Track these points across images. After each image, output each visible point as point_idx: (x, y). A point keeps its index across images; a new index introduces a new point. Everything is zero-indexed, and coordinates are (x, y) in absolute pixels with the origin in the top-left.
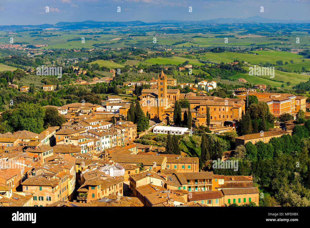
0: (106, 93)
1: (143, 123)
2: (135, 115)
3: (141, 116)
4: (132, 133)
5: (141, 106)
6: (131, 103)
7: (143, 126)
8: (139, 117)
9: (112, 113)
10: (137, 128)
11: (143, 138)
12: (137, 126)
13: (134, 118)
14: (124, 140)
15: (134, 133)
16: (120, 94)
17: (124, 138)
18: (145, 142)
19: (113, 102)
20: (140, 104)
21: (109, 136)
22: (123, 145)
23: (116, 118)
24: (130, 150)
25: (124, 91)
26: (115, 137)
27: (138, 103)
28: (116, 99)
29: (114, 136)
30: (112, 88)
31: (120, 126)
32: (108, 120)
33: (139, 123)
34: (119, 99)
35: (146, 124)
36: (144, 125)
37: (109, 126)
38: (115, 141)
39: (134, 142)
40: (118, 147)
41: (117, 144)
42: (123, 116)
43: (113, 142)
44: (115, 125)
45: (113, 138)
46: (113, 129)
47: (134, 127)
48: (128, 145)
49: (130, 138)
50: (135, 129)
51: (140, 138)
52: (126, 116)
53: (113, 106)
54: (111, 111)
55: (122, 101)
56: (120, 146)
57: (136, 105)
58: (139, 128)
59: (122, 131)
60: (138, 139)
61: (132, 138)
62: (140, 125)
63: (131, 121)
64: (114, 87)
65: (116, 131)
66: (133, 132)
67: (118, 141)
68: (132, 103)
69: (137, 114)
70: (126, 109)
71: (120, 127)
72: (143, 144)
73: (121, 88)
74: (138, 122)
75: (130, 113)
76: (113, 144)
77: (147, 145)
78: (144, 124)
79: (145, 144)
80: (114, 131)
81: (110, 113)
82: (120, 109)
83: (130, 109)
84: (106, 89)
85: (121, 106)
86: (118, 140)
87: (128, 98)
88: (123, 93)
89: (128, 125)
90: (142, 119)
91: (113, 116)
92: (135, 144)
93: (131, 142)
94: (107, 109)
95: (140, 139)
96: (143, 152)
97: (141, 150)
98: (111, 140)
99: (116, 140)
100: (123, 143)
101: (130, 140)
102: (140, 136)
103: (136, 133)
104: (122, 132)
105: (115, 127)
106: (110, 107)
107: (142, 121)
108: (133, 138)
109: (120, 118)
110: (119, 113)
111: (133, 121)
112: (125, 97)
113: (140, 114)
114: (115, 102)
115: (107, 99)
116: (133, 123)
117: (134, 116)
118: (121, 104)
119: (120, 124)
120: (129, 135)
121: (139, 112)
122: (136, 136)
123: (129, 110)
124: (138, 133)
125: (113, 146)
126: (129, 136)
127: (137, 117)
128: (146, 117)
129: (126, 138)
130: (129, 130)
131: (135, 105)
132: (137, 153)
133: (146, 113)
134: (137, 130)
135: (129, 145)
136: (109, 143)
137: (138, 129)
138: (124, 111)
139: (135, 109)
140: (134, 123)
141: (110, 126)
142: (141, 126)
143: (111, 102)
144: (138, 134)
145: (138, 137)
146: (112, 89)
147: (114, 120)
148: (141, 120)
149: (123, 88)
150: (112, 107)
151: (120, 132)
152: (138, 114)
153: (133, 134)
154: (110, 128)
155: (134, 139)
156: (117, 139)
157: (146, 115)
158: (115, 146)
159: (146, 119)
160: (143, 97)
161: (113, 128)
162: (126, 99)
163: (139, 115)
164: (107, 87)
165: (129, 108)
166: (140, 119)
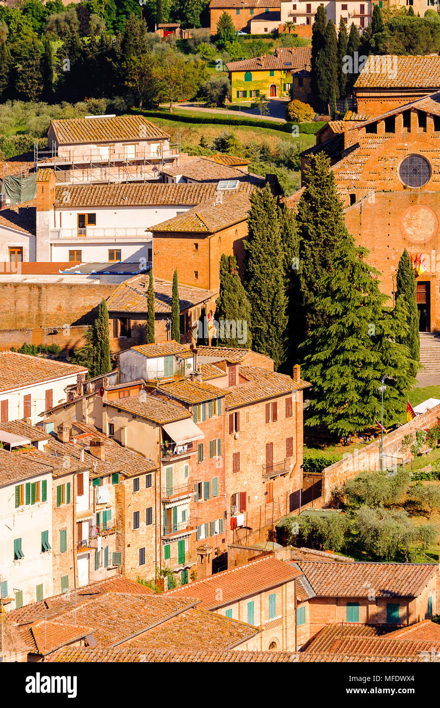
0: (52, 95)
1: (365, 364)
2: (293, 291)
3: (344, 299)
4: (262, 459)
5: (348, 213)
6: (260, 183)
7: (364, 393)
8: (329, 306)
9: (83, 280)
10: (308, 414)
11: (360, 500)
12: (307, 394)
13: (283, 320)
14: (182, 525)
15: (279, 454)
16: (178, 108)
17: (183, 508)
18: (376, 534)
19: (97, 175)
20: (342, 193)
21: (52, 486)
22: (177, 566)
23: (123, 317)
24: (239, 613)
25: (216, 75)
26: (107, 492)
27: (325, 183)
28: (129, 152)
29: (96, 481)
30: (106, 51)
31: (151, 389)
32: (48, 341)
33: (326, 364)
34: (154, 146)
35: (391, 373)
36: (366, 380)
37: (49, 394)
38: (107, 532)
39: (280, 535)
40: (123, 584)
41: (119, 558)
42: (186, 305)
43: (80, 546)
44: (110, 381)
45: (83, 504)
46: (89, 421)
47: (281, 402)
48: (220, 564)
49: (242, 500)
50: (291, 421)
51: (327, 497)
52: (211, 306)
53: (100, 214)
54: (75, 255)
55: (185, 165)
56: (151, 576)
57: (307, 196)
58: (323, 413)
59: (166, 437)
60: (315, 509)
61: (256, 500)
62: (338, 376)
63: (255, 347)
64: (123, 44)
65: (115, 436)
66: (269, 447)
67: (129, 536)
68: (273, 180)
69: (310, 285)
70: (214, 239)
71: (156, 400)
72: (359, 557)
73: (185, 47)
74: (321, 356)
75: (247, 276)
76: (83, 565)
77: (392, 565)
78: (369, 373)
79: (377, 559)
80: (99, 444)
81: (68, 279)
82: (157, 234)
83: (251, 237)
84: (46, 58)
85: (171, 213)
86: (129, 520)
87: (242, 136)
88: (202, 93)
89: (221, 384)
90: (353, 330)
91: (93, 302)
92: (283, 554)
93: (251, 542)
94: (43, 240)
95: (329, 506)
96: (356, 632)
97: (338, 615)
98: (68, 525)
99: (111, 523)
100: (174, 547)
101: (241, 520)
102: (328, 487)
103: (301, 452)
104: (164, 449)
105: (106, 399)
106: (70, 218)
107: (350, 342)
108: (270, 500)
109: (160, 316)
110: (146, 272)
111: (277, 346)
112: (214, 133)
113: (340, 279)
114: (116, 176)
115: (48, 151)
116: (264, 363)
117: (283, 299)
118: (168, 192)
119: (151, 376)
120: (230, 479)
121: (325, 264)
122: (296, 482)
123: (238, 245)
124: (315, 454)
125: (83, 581)
126: (233, 486)
127: (311, 309)
128: (389, 304)
129: (207, 509)
130: (234, 425)
131: (293, 199)
132: (303, 641)
133: (394, 269)
134: (307, 429)
135: (232, 570)
136: (48, 556)
137: (313, 422)
138: (191, 256)
139: (296, 241)
140: (285, 368)
141: (59, 396)
142: (344, 389)
143: (77, 178)
144: (313, 467)
145: (313, 493)
146: (101, 57)
147: (96, 338)
148: (342, 337)
149: (211, 48)
150: (92, 219)
151: (153, 451)
152: (320, 283)
153: (269, 467)
154: (62, 416)
155: (280, 513)
156: (121, 517)
157: (387, 286)
158: (102, 574)
159: (386, 324)
160: (372, 128)
161: (88, 407)
162: (222, 145)
163: (330, 293)
164: (57, 45)
165: (242, 231)
166: (333, 329)
